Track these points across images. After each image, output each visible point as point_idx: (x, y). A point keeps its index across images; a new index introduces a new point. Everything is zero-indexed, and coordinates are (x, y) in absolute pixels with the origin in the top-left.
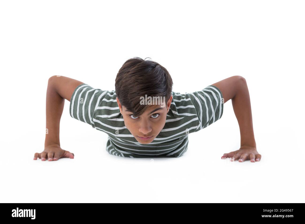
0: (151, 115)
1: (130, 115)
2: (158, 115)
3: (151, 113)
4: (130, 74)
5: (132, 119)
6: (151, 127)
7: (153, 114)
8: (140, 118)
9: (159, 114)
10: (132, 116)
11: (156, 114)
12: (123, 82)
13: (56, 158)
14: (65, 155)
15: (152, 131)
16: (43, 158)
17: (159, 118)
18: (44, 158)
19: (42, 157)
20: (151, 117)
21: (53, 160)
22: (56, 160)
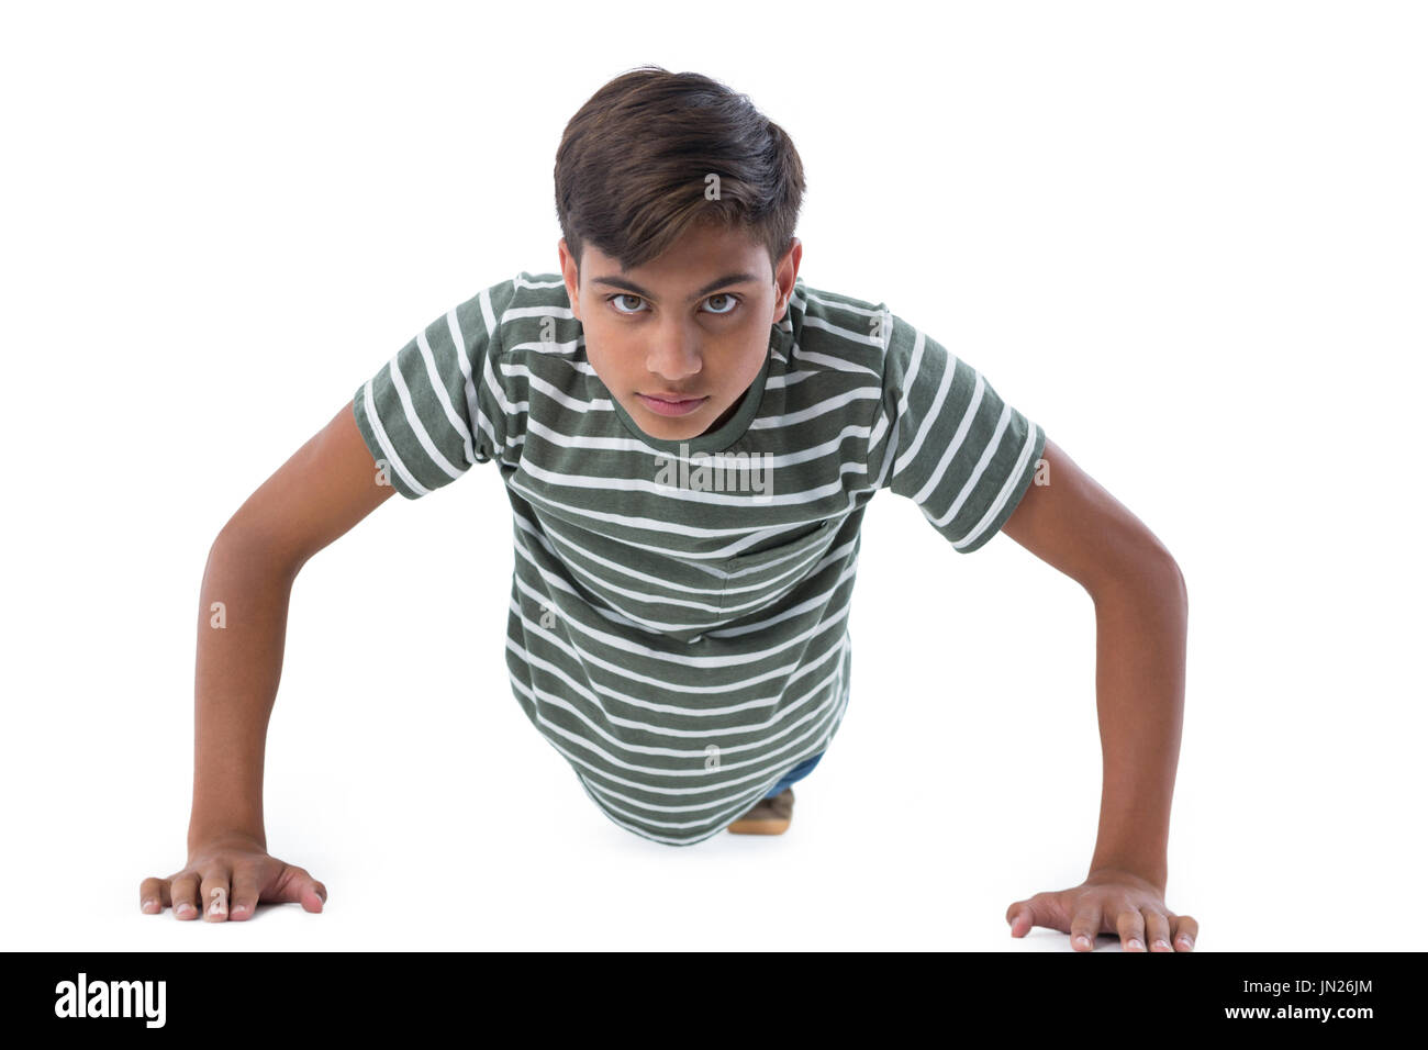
0: (703, 301)
1: (612, 298)
2: (731, 303)
3: (705, 291)
4: (624, 108)
5: (620, 314)
6: (699, 354)
7: (712, 298)
8: (655, 311)
9: (736, 298)
10: (619, 302)
11: (721, 299)
12: (591, 139)
13: (242, 909)
14: (284, 886)
15: (701, 372)
16: (183, 908)
17: (736, 316)
18: (188, 903)
19: (178, 899)
20: (701, 310)
21: (229, 919)
22: (243, 918)
